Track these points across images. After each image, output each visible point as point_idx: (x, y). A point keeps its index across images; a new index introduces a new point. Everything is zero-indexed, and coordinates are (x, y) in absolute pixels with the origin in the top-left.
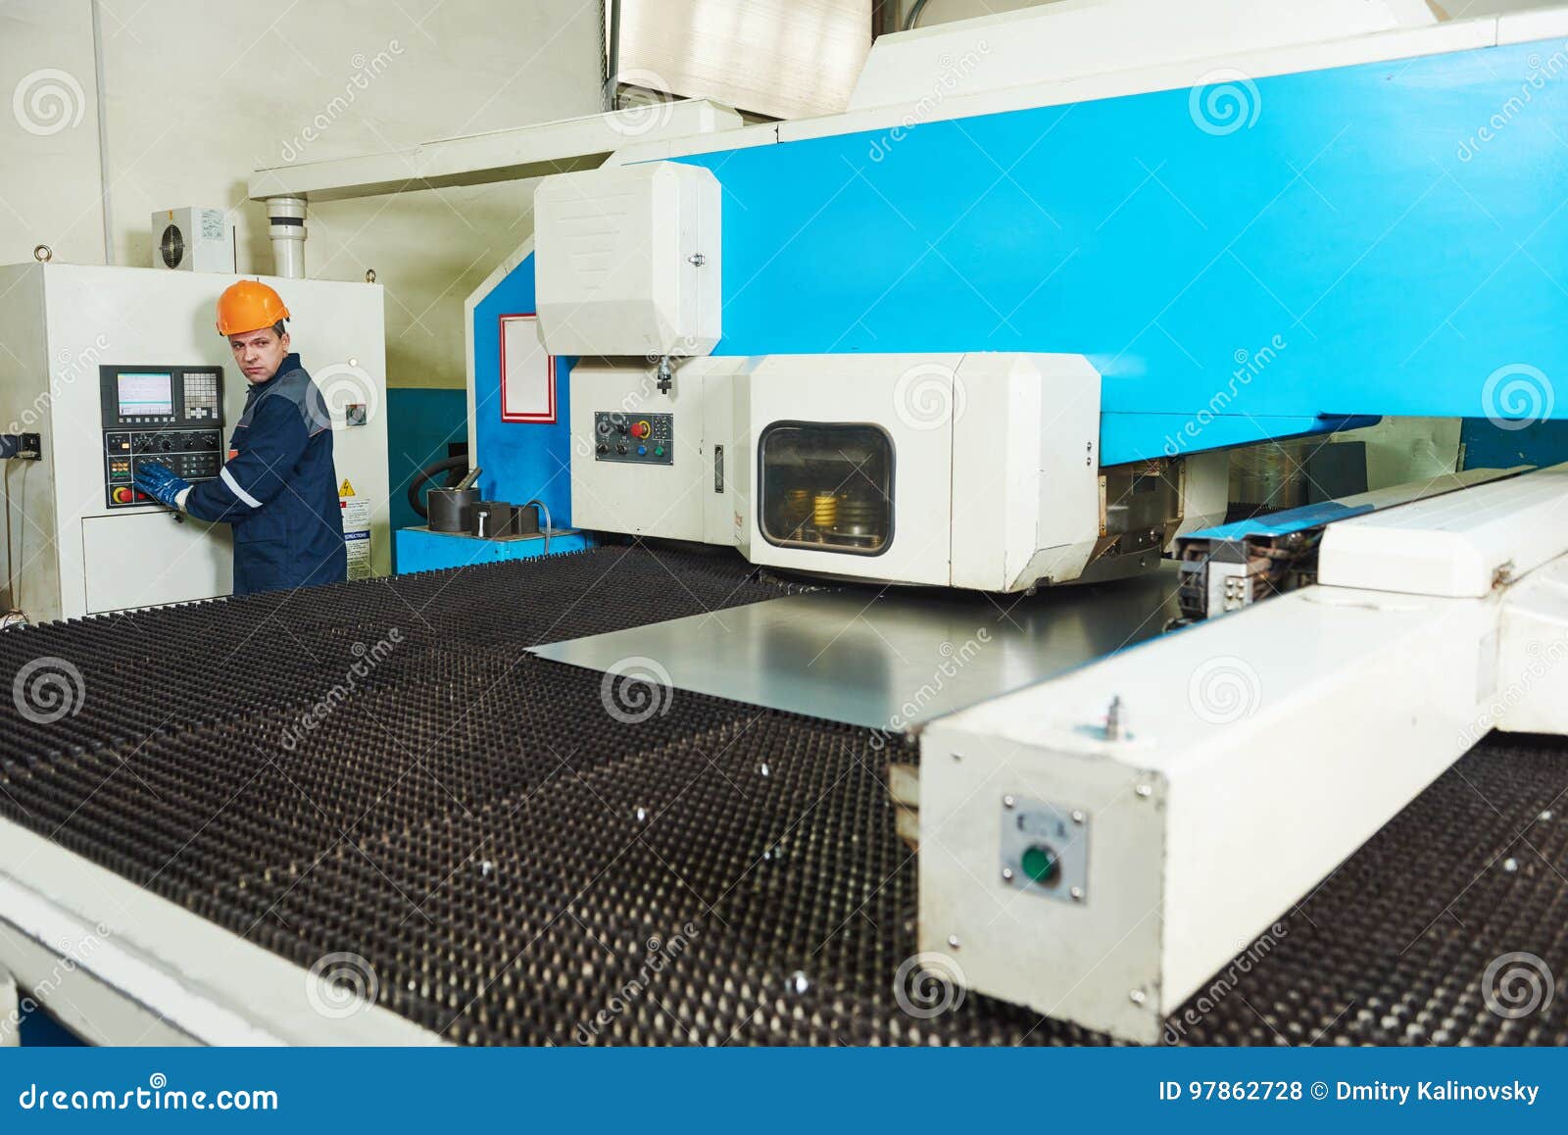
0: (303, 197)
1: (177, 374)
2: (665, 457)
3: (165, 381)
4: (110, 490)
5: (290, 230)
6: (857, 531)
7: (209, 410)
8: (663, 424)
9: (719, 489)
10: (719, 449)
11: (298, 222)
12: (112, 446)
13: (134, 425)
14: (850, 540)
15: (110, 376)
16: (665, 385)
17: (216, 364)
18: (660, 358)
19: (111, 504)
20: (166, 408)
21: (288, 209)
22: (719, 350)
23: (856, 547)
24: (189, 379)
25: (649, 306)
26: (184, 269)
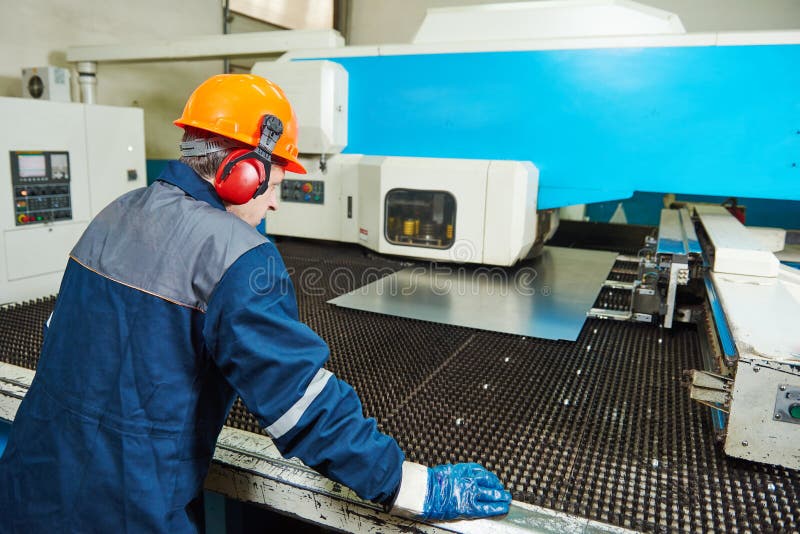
0: (96, 63)
1: (47, 155)
2: (321, 201)
3: (41, 159)
4: (17, 216)
5: (89, 79)
6: (428, 237)
7: (64, 174)
8: (320, 185)
9: (350, 216)
10: (350, 199)
11: (93, 75)
12: (17, 194)
13: (28, 183)
14: (425, 242)
15: (14, 157)
16: (323, 167)
17: (64, 150)
18: (320, 155)
19: (18, 223)
20: (42, 173)
21: (88, 68)
22: (346, 151)
23: (427, 245)
24: (54, 158)
25: (318, 130)
26: (44, 99)
